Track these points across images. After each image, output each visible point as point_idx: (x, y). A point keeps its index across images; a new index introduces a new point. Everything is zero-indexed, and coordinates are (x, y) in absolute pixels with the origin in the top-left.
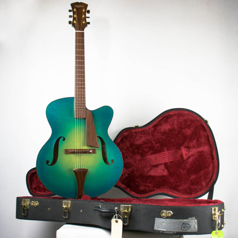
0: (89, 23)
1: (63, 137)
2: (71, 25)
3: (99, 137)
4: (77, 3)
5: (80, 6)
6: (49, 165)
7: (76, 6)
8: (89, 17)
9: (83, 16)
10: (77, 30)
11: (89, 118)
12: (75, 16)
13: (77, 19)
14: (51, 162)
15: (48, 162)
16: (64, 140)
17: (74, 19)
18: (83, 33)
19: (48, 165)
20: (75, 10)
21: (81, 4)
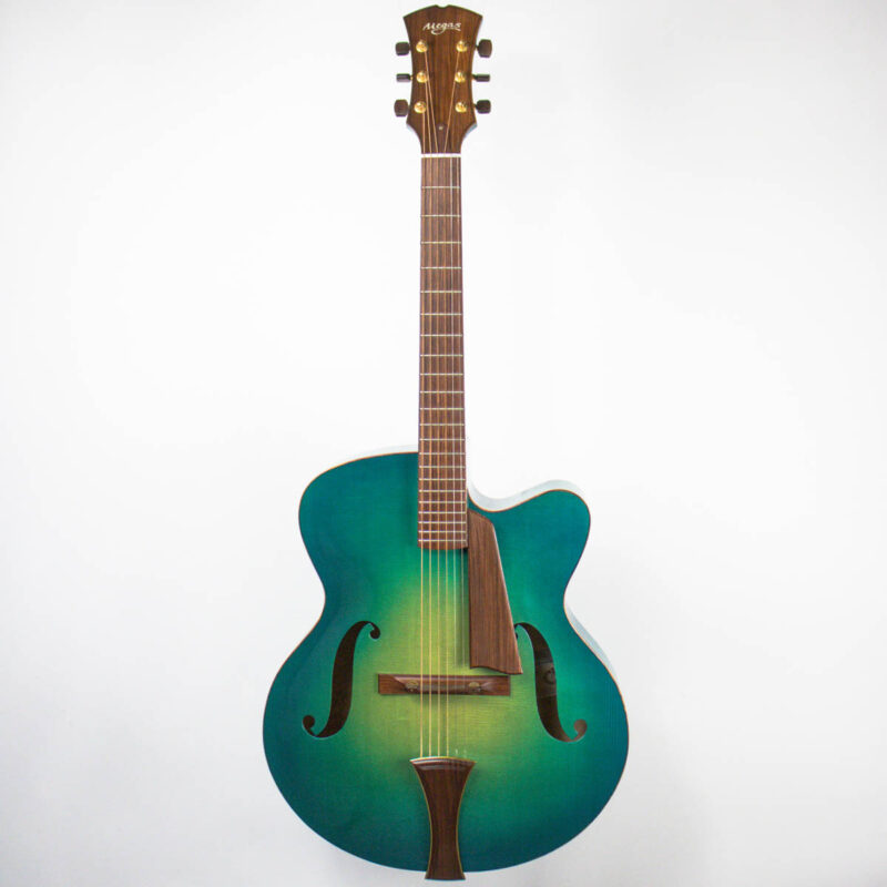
0: (484, 107)
1: (374, 625)
2: (405, 119)
3: (526, 626)
4: (433, 13)
5: (445, 26)
6: (316, 733)
7: (428, 25)
8: (485, 78)
9: (459, 78)
10: (427, 152)
11: (482, 547)
12: (422, 78)
13: (428, 94)
14: (321, 721)
15: (309, 722)
16: (376, 634)
17: (418, 92)
18: (457, 163)
19: (312, 733)
20: (421, 48)
21: (453, 12)
